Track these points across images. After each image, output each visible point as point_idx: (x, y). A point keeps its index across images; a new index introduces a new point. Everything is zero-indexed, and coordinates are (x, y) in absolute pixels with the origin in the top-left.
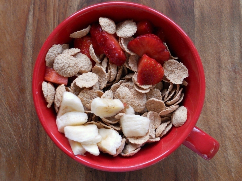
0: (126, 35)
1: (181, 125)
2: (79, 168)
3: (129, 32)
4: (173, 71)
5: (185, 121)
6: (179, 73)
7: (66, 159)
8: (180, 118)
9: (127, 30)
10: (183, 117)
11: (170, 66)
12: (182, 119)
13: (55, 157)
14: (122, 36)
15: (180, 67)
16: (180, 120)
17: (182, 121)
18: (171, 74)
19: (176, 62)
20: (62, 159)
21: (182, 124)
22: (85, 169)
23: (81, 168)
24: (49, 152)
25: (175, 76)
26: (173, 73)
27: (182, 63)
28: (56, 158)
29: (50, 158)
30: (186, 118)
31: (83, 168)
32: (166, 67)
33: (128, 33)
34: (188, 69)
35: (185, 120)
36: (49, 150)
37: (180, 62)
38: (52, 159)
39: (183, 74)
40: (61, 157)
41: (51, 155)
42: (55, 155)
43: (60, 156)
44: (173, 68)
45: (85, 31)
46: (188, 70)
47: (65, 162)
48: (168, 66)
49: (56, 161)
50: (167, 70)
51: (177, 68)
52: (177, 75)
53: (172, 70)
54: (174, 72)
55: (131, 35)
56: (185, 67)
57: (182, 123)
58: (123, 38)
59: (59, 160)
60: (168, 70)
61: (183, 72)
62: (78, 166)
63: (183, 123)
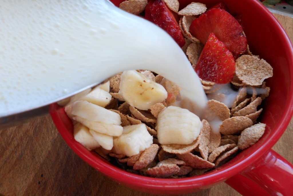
0: (190, 12)
1: (254, 142)
2: (28, 171)
3: (195, 9)
4: (250, 71)
5: (261, 136)
6: (259, 73)
7: (20, 152)
8: (253, 131)
9: (193, 8)
10: (258, 129)
11: (246, 64)
12: (256, 131)
13: (9, 143)
14: (185, 13)
15: (261, 65)
16: (253, 134)
17: (255, 136)
18: (245, 75)
19: (256, 59)
20: (15, 150)
21: (255, 140)
22: (34, 176)
23: (30, 172)
24: (7, 135)
25: (252, 76)
26: (248, 74)
27: (264, 59)
28: (9, 146)
29: (3, 142)
30: (263, 132)
31: (33, 174)
32: (240, 65)
33: (193, 10)
34: (272, 67)
35: (260, 134)
36: (7, 132)
37: (261, 59)
38: (4, 146)
39: (264, 75)
40: (15, 148)
41: (5, 139)
42: (11, 142)
43: (16, 145)
44: (250, 67)
45: (138, 3)
46: (272, 69)
47: (16, 155)
48: (243, 64)
49: (7, 149)
50: (241, 69)
51: (256, 67)
52: (255, 75)
53: (248, 69)
54: (251, 73)
55: (197, 13)
56: (269, 64)
57: (255, 138)
58: (185, 15)
59: (10, 150)
60: (243, 68)
61: (265, 72)
62: (29, 168)
63: (258, 138)
